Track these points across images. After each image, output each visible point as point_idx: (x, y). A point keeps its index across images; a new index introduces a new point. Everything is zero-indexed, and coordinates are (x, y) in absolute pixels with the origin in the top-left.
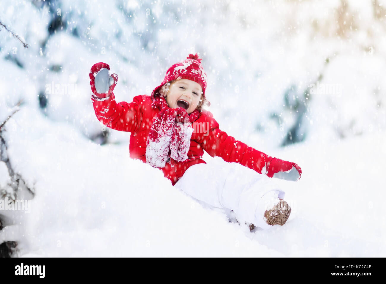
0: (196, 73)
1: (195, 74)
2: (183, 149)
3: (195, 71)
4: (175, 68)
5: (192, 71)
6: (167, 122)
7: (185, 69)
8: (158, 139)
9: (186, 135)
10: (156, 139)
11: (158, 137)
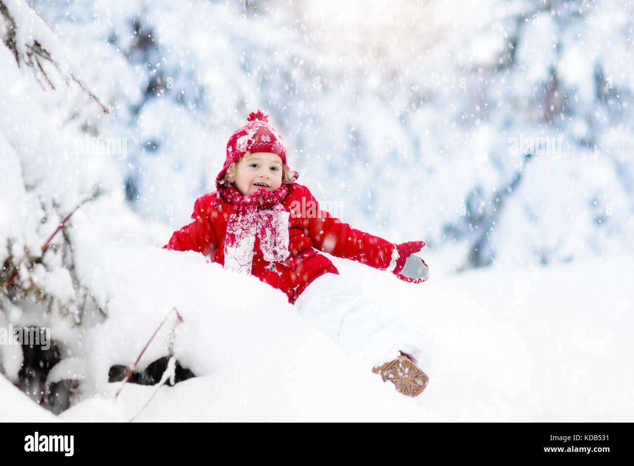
0: (267, 140)
1: (267, 142)
2: (280, 243)
3: (266, 138)
4: (237, 140)
5: (261, 138)
6: (247, 217)
7: (253, 138)
8: (237, 242)
9: (282, 223)
10: (234, 243)
11: (237, 239)
